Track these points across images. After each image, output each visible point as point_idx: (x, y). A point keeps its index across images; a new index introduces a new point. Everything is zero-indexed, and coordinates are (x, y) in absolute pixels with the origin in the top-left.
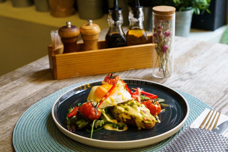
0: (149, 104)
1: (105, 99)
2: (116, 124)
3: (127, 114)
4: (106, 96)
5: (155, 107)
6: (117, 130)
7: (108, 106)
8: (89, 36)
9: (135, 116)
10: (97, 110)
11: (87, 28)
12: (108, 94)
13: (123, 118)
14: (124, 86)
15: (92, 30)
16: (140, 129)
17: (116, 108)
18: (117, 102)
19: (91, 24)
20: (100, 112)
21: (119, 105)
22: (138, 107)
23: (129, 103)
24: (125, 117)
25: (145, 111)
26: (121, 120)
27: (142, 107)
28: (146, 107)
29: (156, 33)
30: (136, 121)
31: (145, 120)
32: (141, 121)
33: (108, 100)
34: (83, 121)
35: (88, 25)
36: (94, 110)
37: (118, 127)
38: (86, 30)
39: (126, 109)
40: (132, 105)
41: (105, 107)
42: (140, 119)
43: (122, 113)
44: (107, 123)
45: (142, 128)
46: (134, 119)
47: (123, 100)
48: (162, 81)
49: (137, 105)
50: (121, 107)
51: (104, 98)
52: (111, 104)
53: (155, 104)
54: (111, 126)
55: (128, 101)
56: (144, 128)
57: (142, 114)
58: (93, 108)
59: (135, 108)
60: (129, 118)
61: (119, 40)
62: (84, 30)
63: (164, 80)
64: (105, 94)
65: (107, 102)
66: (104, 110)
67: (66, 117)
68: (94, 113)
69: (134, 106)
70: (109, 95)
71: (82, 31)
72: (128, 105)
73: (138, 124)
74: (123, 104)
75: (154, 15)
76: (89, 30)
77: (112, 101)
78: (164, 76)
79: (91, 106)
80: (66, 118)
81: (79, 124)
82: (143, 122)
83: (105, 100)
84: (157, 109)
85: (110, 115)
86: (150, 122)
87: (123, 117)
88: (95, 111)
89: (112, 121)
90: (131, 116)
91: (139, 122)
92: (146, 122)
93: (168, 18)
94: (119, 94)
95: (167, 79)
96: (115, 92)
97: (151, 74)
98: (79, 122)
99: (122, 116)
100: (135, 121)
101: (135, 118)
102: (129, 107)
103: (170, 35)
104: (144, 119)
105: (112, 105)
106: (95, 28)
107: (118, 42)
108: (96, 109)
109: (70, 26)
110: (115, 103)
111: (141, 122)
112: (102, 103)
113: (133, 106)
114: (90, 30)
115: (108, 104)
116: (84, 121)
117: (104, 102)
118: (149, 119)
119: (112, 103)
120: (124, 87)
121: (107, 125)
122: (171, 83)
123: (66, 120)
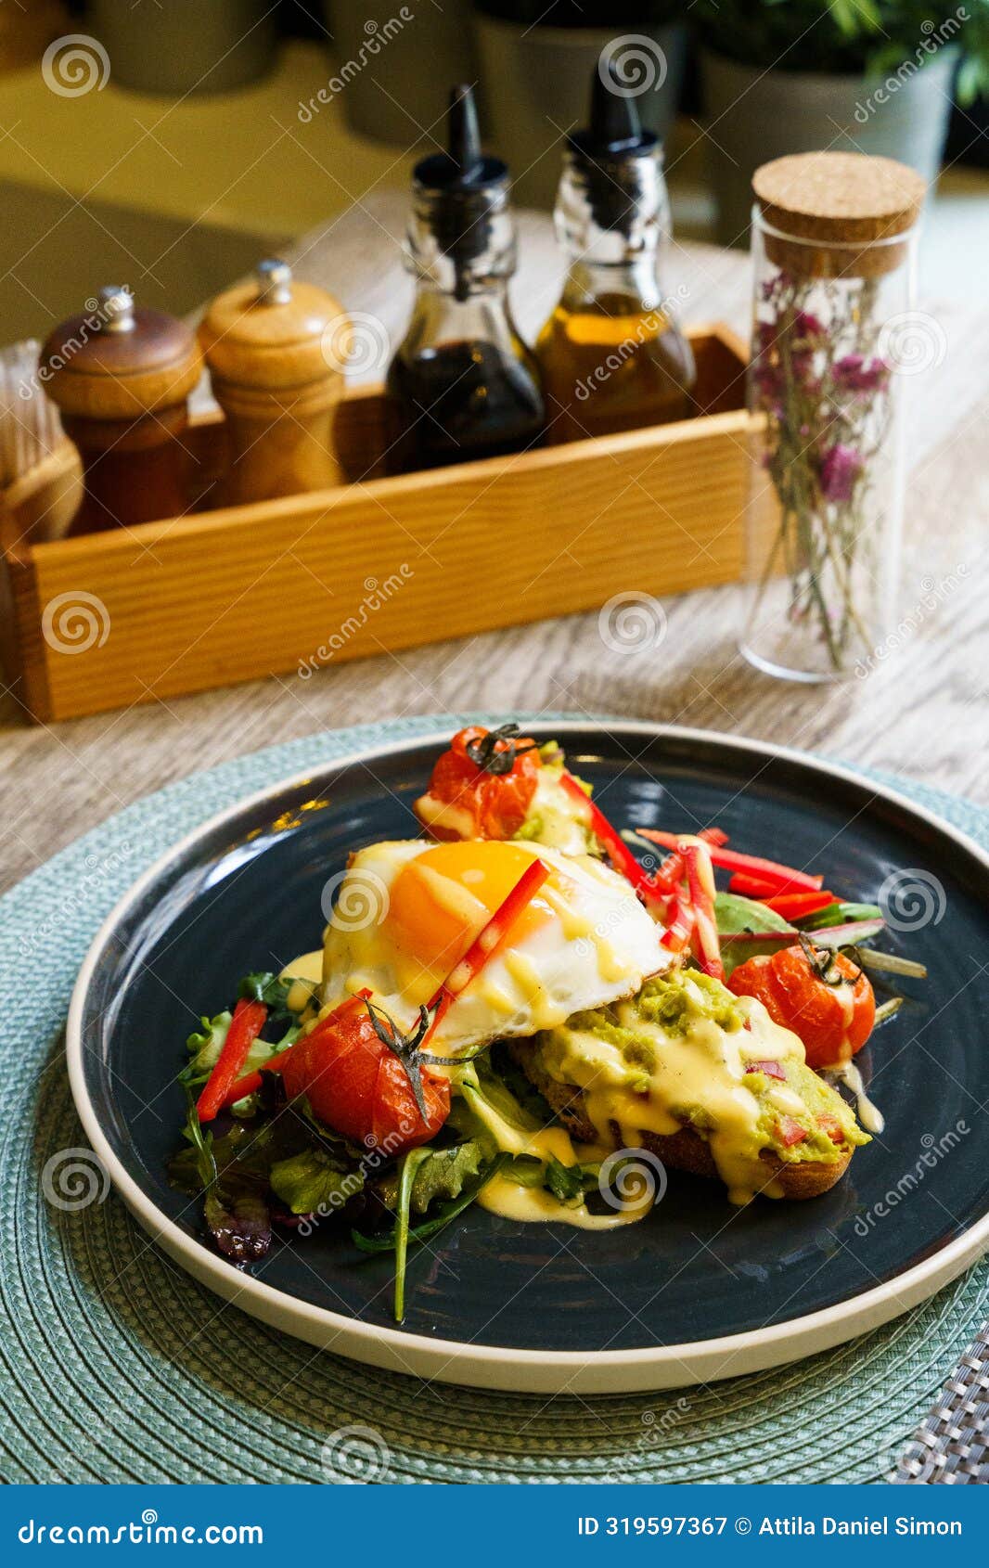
0: (795, 986)
1: (472, 976)
2: (565, 1170)
3: (645, 1097)
4: (476, 955)
5: (836, 1011)
6: (579, 1215)
7: (500, 1031)
8: (276, 390)
9: (707, 1117)
10: (422, 1070)
11: (256, 327)
12: (491, 939)
13: (614, 1125)
14: (580, 822)
15: (292, 342)
16: (743, 1199)
17: (562, 1051)
18: (562, 997)
19: (283, 297)
20: (445, 1082)
21: (579, 1021)
22: (721, 1032)
23: (655, 1002)
24: (632, 1115)
25: (775, 1062)
26: (605, 1136)
27: (747, 1027)
28: (773, 1017)
29: (781, 365)
30: (721, 1149)
31: (787, 1146)
32: (752, 1151)
33: (496, 984)
34: (320, 1167)
35: (261, 302)
36: (397, 1080)
37: (581, 1195)
38: (247, 345)
39: (636, 1055)
40: (675, 1016)
41: (479, 1037)
42: (748, 1138)
43: (605, 1086)
44: (498, 1162)
45: (761, 1201)
46: (704, 1138)
47: (609, 979)
48: (822, 704)
49: (712, 1021)
50: (600, 1036)
51: (462, 974)
52: (522, 1019)
53: (838, 983)
54: (526, 1186)
55: (647, 987)
56: (777, 1194)
57: (756, 1092)
58: (397, 1066)
59: (705, 1048)
60: (666, 1127)
61: (492, 401)
62: (233, 342)
63: (837, 694)
64: (468, 944)
65: (491, 1005)
66: (469, 1072)
67: (185, 1124)
68: (402, 1107)
69: (696, 1029)
70: (499, 944)
71: (221, 357)
72: (648, 1017)
73: (733, 1172)
74: (612, 1011)
75: (767, 237)
76: (268, 346)
77: (527, 991)
78: (835, 662)
79: (379, 1047)
80: (186, 1133)
81: (292, 1190)
82: (768, 1153)
83: (474, 982)
84: (850, 1018)
85: (513, 1092)
86: (820, 1157)
87: (614, 1116)
88: (410, 1092)
89: (533, 1149)
90: (681, 1116)
91: (744, 1159)
92: (795, 1155)
93: (877, 263)
94: (571, 935)
95: (853, 690)
96: (543, 919)
97: (734, 646)
98: (290, 1173)
99: (612, 1110)
100: (707, 1147)
101: (710, 1130)
102: (657, 1038)
103: (883, 380)
104: (775, 1132)
105: (527, 1029)
106: (314, 326)
107: (483, 408)
108: (414, 1073)
109: (126, 325)
110: (553, 1013)
111: (756, 1157)
112: (450, 1010)
113: (683, 1031)
114: (281, 345)
115: (496, 1021)
116: (335, 1163)
117: (466, 999)
118: (809, 1125)
119: (526, 1010)
120: (583, 830)
121: (498, 1176)
122: (890, 728)
123: (189, 1144)
